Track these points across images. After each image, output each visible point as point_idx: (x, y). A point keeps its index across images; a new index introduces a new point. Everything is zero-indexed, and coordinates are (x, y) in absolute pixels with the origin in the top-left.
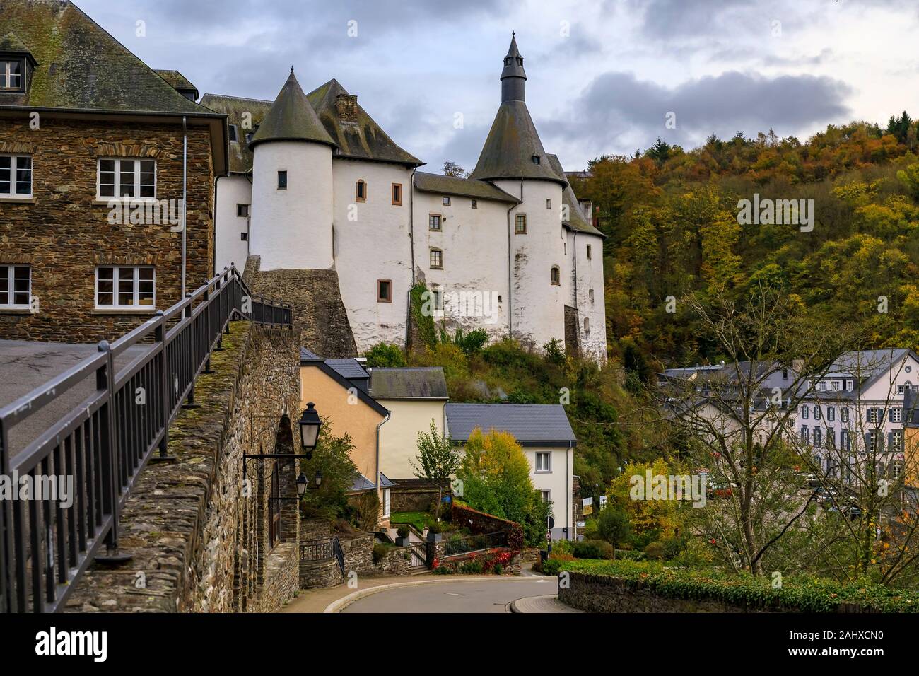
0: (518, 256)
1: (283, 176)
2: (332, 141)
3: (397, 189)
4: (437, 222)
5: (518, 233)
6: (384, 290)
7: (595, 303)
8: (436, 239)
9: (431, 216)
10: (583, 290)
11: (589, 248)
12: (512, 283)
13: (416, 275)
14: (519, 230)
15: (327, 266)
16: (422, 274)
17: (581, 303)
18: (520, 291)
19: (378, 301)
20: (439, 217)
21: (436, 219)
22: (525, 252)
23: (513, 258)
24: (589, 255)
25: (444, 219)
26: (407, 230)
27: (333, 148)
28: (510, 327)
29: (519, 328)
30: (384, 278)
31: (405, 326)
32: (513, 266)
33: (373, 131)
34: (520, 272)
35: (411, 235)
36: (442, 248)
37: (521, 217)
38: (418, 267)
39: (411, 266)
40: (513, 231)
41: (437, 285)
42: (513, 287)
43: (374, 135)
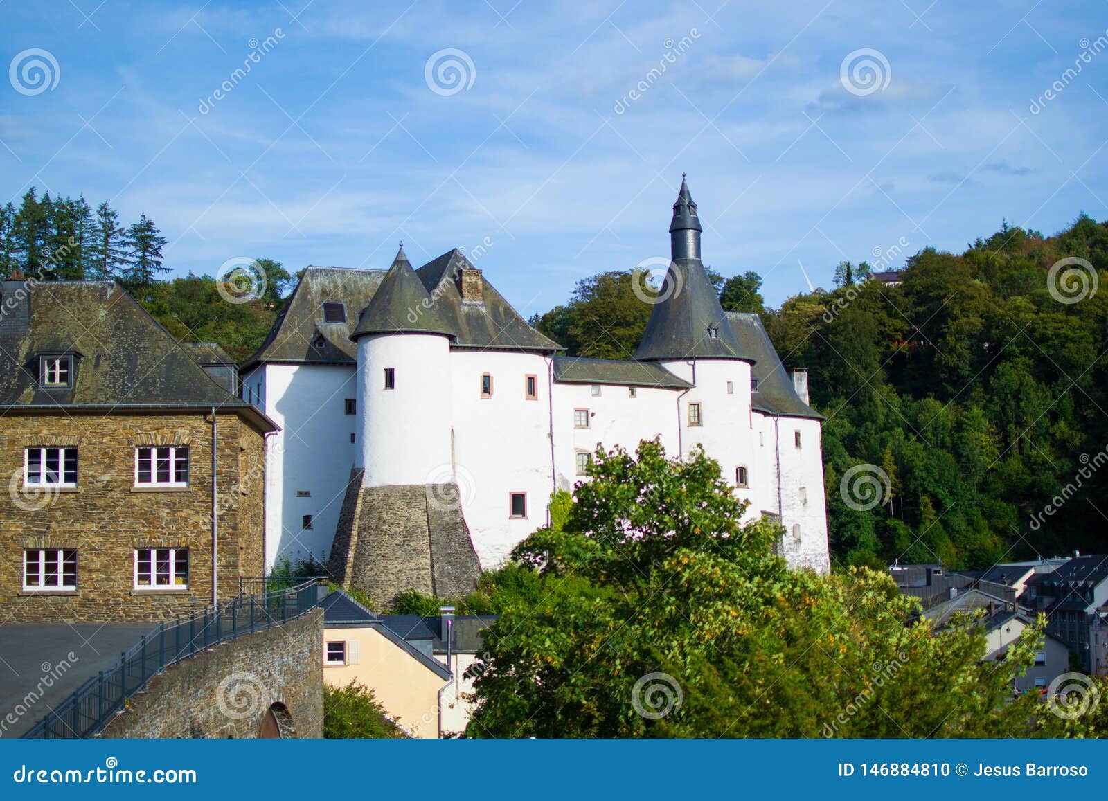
1: (390, 374)
2: (449, 330)
3: (531, 381)
4: (584, 418)
5: (692, 424)
6: (518, 503)
7: (807, 505)
8: (584, 438)
9: (577, 410)
10: (790, 489)
11: (797, 435)
13: (557, 484)
14: (692, 420)
16: (564, 479)
17: (788, 506)
19: (511, 517)
20: (586, 411)
21: (584, 414)
24: (798, 443)
25: (594, 414)
26: (545, 428)
27: (451, 337)
30: (518, 489)
33: (501, 310)
35: (551, 436)
36: (591, 449)
37: (695, 405)
38: (561, 474)
39: (551, 473)
40: (685, 422)
43: (503, 316)
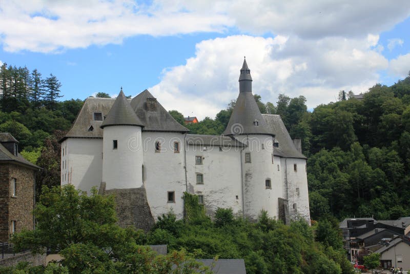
0: (247, 175)
1: (115, 143)
2: (141, 123)
4: (199, 160)
5: (247, 162)
6: (171, 196)
8: (199, 169)
9: (196, 157)
10: (292, 188)
12: (244, 189)
13: (188, 187)
14: (247, 160)
15: (139, 186)
16: (192, 187)
17: (291, 195)
18: (248, 193)
19: (168, 202)
20: (201, 157)
21: (199, 158)
22: (250, 172)
23: (244, 175)
25: (204, 158)
26: (183, 165)
27: (142, 127)
28: (243, 212)
29: (248, 213)
30: (171, 190)
31: (182, 214)
32: (244, 180)
33: (164, 115)
34: (248, 183)
35: (185, 168)
36: (203, 173)
37: (248, 154)
38: (190, 183)
39: (185, 183)
40: (244, 162)
41: (201, 192)
42: (244, 191)
